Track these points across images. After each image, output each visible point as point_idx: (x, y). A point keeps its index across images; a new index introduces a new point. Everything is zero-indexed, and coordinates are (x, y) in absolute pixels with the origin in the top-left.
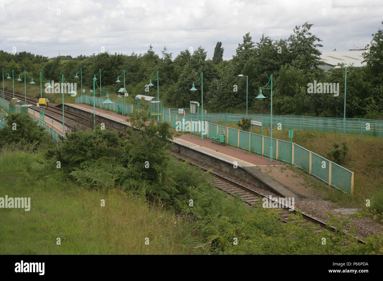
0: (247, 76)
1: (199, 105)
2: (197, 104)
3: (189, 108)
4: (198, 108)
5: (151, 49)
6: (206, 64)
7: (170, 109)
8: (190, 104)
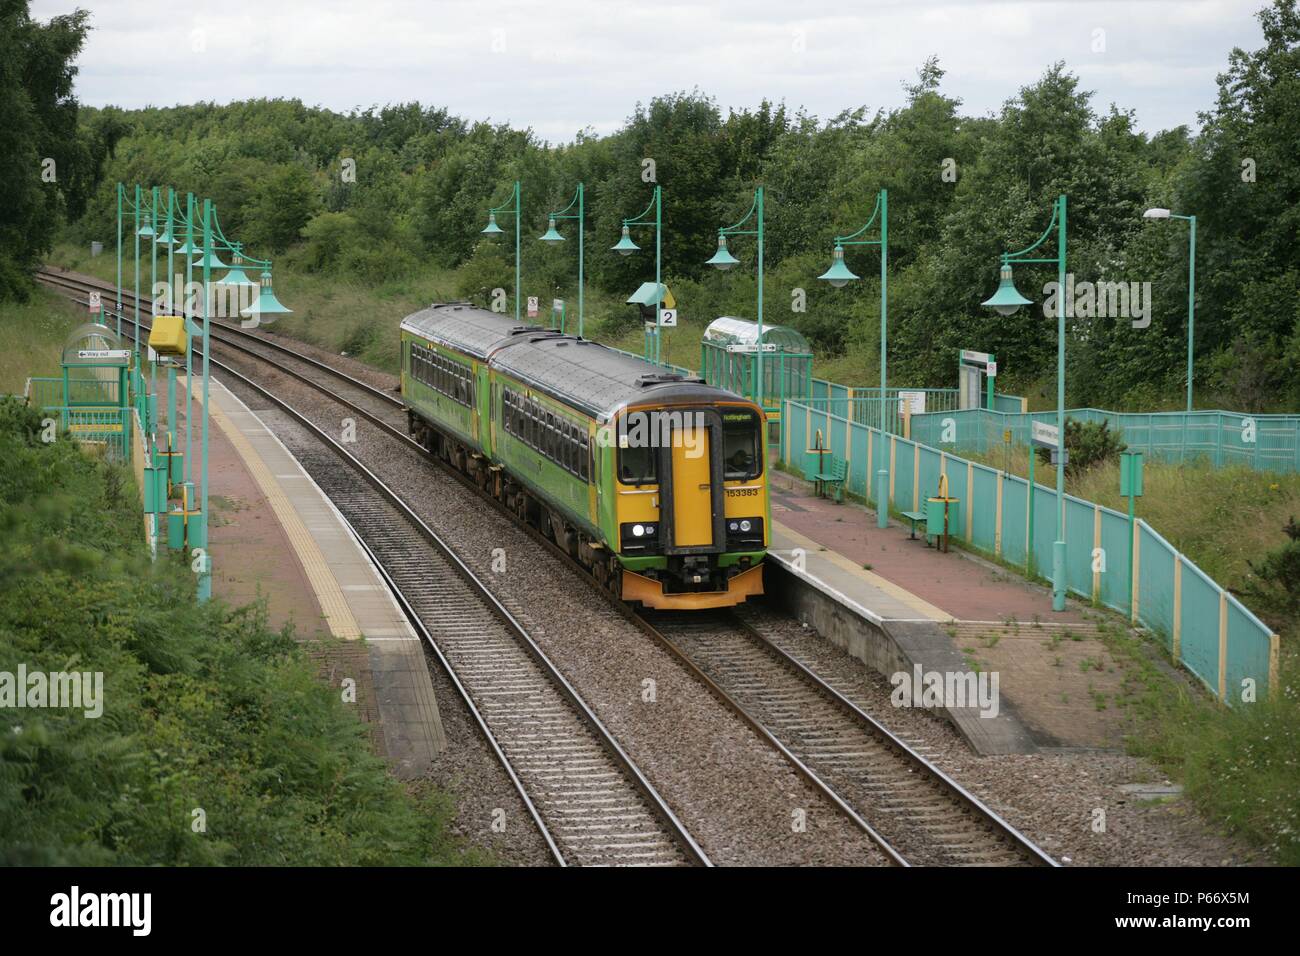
0: (1193, 219)
1: (992, 372)
2: (983, 366)
3: (957, 386)
4: (990, 384)
5: (934, 83)
6: (1082, 157)
7: (850, 390)
8: (961, 365)
